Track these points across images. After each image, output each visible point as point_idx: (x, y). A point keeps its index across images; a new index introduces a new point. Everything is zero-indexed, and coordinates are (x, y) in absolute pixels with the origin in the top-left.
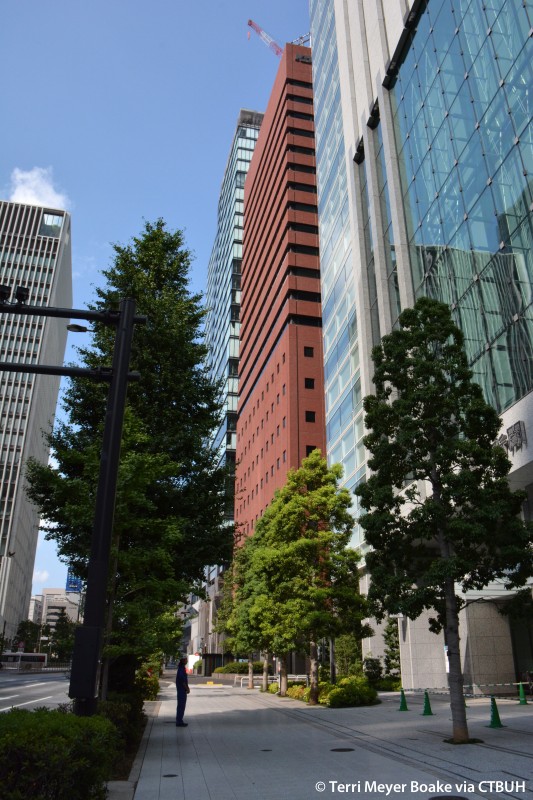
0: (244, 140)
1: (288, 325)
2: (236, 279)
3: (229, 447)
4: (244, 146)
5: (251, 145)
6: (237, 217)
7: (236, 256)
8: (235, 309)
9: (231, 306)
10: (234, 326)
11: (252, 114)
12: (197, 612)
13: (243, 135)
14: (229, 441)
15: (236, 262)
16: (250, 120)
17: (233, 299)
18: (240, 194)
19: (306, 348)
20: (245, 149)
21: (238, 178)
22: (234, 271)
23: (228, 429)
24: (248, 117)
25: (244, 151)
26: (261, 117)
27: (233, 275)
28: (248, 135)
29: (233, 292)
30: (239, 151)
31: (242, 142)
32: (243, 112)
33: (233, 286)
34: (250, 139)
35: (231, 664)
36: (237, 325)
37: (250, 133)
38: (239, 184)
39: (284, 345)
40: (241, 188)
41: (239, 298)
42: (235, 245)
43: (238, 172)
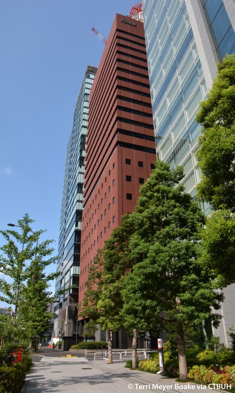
0: (89, 79)
1: (116, 148)
2: (83, 144)
3: (77, 228)
4: (88, 82)
5: (92, 82)
6: (84, 115)
7: (83, 133)
8: (82, 159)
9: (80, 158)
11: (93, 68)
12: (57, 316)
13: (88, 77)
14: (77, 226)
15: (83, 136)
17: (81, 154)
18: (87, 104)
19: (126, 160)
20: (90, 84)
21: (85, 97)
22: (82, 141)
23: (76, 219)
24: (91, 69)
25: (88, 85)
26: (96, 69)
27: (81, 143)
28: (91, 77)
29: (81, 151)
30: (86, 84)
31: (88, 80)
32: (89, 67)
33: (81, 148)
34: (92, 79)
35: (81, 343)
36: (82, 167)
37: (92, 76)
38: (85, 99)
39: (114, 158)
40: (86, 101)
41: (84, 154)
42: (83, 128)
43: (85, 94)
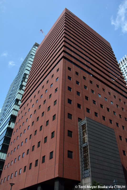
0: (35, 49)
1: (61, 60)
2: (24, 78)
3: (9, 126)
7: (25, 73)
8: (22, 86)
10: (20, 90)
14: (9, 124)
16: (36, 45)
17: (22, 83)
21: (31, 56)
22: (24, 76)
23: (10, 120)
26: (39, 45)
29: (22, 81)
30: (33, 50)
32: (36, 43)
37: (36, 47)
39: (59, 66)
41: (24, 84)
42: (26, 70)
43: (31, 54)
